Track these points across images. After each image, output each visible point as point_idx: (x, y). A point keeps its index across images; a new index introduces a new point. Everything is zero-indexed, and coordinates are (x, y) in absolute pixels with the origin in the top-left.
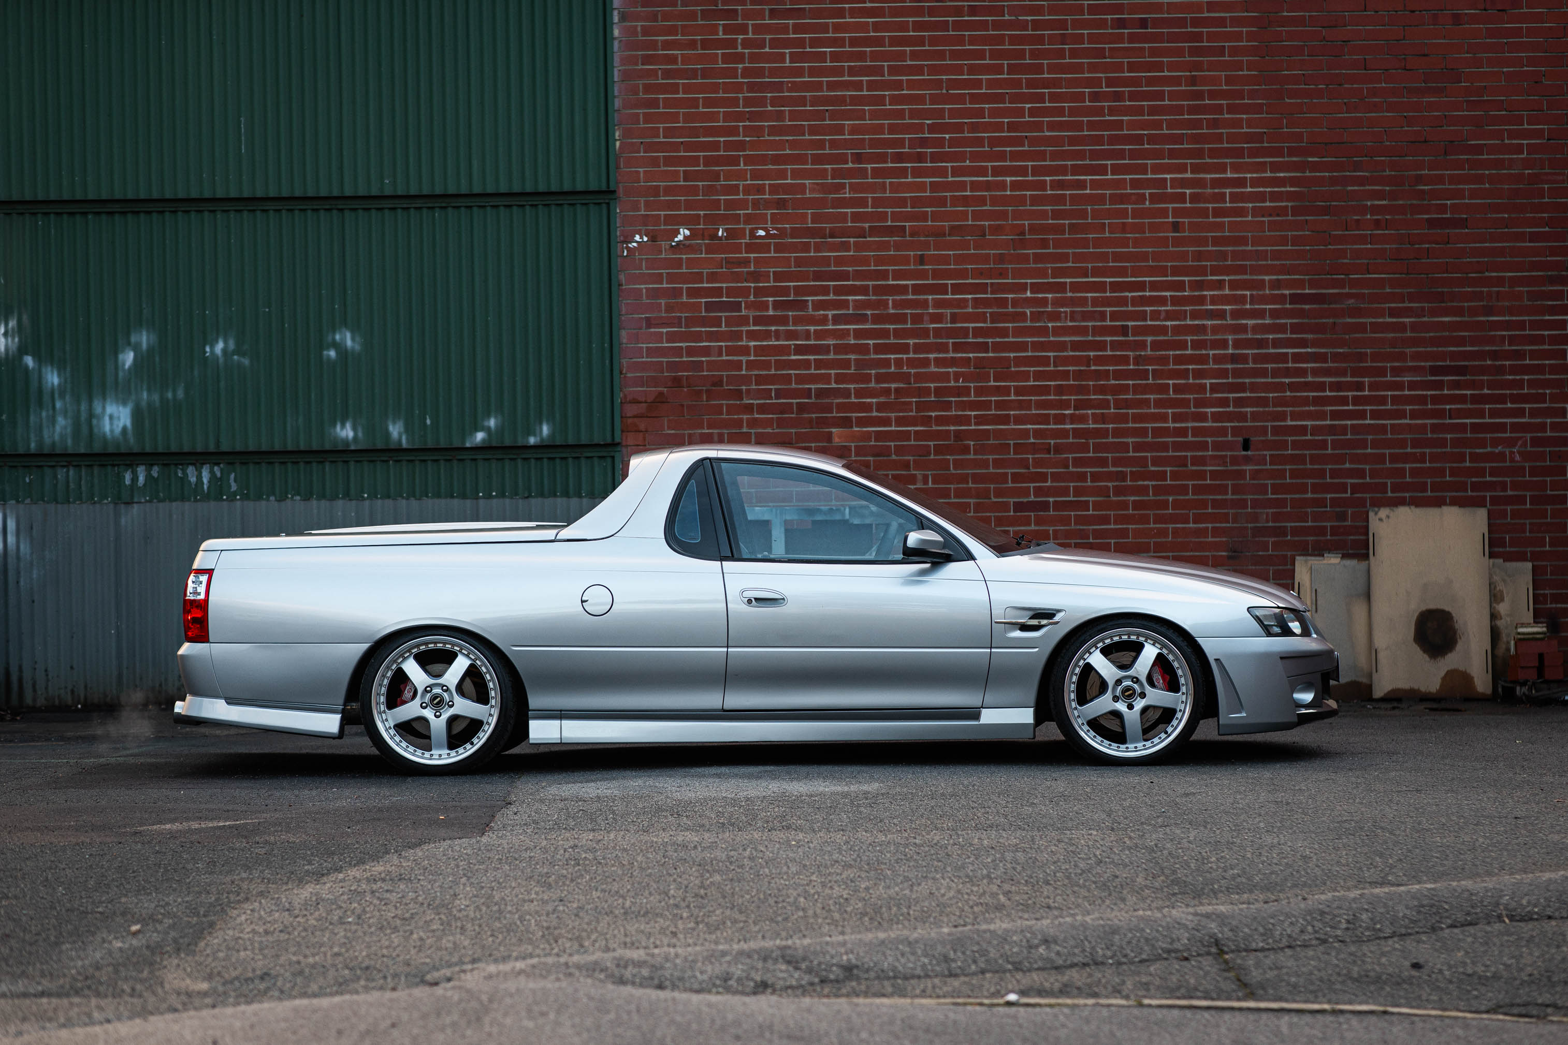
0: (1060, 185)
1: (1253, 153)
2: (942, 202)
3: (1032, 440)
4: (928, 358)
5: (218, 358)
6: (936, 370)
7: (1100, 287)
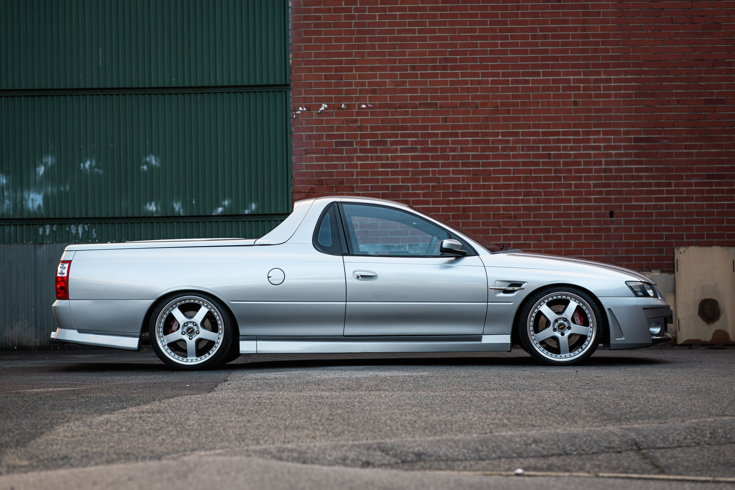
0: (517, 82)
1: (615, 66)
2: (456, 90)
3: (502, 212)
4: (449, 170)
5: (87, 169)
6: (453, 176)
7: (536, 134)
